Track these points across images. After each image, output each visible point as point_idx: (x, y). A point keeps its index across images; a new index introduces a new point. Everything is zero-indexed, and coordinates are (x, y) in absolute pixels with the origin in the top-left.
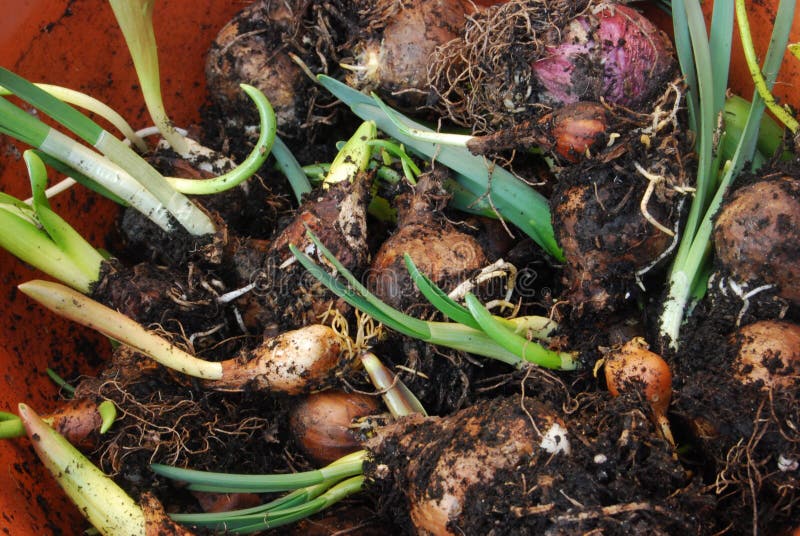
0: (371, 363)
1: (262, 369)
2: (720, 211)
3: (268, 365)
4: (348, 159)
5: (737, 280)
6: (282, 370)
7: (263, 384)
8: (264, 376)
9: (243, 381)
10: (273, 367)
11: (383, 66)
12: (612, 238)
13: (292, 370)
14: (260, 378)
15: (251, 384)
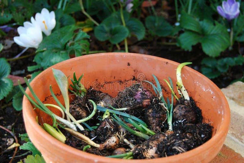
0: (125, 140)
1: (107, 143)
2: (173, 111)
3: (109, 142)
4: (107, 115)
5: (180, 120)
6: (112, 142)
7: (108, 146)
8: (108, 144)
9: (104, 146)
10: (110, 142)
11: (104, 104)
12: (159, 115)
13: (113, 141)
14: (107, 145)
15: (106, 146)
